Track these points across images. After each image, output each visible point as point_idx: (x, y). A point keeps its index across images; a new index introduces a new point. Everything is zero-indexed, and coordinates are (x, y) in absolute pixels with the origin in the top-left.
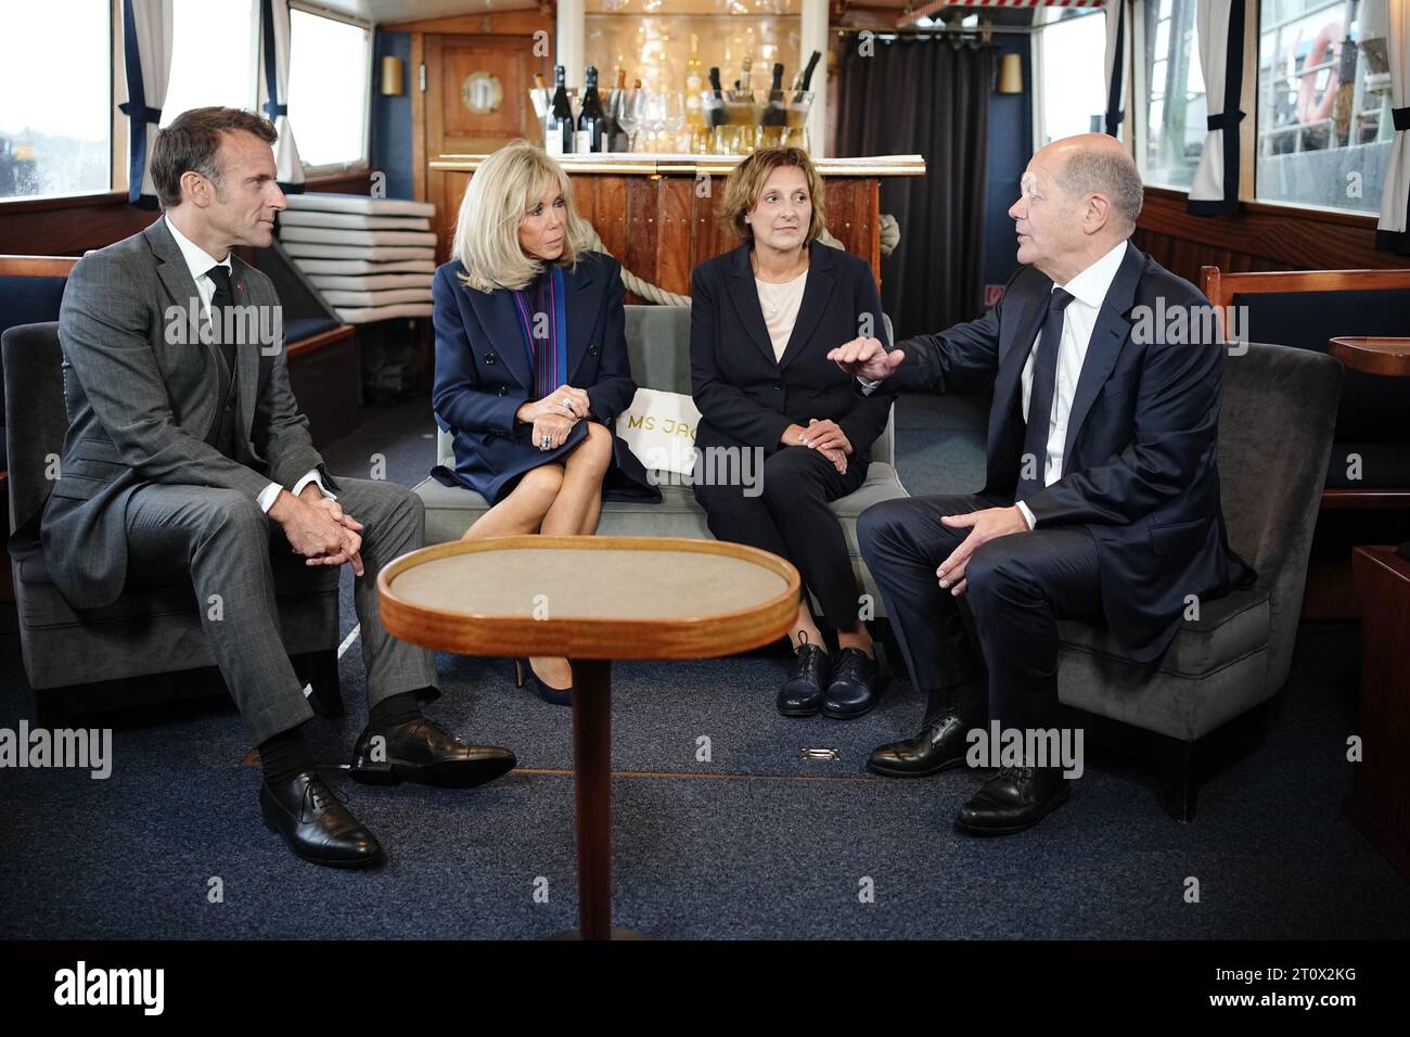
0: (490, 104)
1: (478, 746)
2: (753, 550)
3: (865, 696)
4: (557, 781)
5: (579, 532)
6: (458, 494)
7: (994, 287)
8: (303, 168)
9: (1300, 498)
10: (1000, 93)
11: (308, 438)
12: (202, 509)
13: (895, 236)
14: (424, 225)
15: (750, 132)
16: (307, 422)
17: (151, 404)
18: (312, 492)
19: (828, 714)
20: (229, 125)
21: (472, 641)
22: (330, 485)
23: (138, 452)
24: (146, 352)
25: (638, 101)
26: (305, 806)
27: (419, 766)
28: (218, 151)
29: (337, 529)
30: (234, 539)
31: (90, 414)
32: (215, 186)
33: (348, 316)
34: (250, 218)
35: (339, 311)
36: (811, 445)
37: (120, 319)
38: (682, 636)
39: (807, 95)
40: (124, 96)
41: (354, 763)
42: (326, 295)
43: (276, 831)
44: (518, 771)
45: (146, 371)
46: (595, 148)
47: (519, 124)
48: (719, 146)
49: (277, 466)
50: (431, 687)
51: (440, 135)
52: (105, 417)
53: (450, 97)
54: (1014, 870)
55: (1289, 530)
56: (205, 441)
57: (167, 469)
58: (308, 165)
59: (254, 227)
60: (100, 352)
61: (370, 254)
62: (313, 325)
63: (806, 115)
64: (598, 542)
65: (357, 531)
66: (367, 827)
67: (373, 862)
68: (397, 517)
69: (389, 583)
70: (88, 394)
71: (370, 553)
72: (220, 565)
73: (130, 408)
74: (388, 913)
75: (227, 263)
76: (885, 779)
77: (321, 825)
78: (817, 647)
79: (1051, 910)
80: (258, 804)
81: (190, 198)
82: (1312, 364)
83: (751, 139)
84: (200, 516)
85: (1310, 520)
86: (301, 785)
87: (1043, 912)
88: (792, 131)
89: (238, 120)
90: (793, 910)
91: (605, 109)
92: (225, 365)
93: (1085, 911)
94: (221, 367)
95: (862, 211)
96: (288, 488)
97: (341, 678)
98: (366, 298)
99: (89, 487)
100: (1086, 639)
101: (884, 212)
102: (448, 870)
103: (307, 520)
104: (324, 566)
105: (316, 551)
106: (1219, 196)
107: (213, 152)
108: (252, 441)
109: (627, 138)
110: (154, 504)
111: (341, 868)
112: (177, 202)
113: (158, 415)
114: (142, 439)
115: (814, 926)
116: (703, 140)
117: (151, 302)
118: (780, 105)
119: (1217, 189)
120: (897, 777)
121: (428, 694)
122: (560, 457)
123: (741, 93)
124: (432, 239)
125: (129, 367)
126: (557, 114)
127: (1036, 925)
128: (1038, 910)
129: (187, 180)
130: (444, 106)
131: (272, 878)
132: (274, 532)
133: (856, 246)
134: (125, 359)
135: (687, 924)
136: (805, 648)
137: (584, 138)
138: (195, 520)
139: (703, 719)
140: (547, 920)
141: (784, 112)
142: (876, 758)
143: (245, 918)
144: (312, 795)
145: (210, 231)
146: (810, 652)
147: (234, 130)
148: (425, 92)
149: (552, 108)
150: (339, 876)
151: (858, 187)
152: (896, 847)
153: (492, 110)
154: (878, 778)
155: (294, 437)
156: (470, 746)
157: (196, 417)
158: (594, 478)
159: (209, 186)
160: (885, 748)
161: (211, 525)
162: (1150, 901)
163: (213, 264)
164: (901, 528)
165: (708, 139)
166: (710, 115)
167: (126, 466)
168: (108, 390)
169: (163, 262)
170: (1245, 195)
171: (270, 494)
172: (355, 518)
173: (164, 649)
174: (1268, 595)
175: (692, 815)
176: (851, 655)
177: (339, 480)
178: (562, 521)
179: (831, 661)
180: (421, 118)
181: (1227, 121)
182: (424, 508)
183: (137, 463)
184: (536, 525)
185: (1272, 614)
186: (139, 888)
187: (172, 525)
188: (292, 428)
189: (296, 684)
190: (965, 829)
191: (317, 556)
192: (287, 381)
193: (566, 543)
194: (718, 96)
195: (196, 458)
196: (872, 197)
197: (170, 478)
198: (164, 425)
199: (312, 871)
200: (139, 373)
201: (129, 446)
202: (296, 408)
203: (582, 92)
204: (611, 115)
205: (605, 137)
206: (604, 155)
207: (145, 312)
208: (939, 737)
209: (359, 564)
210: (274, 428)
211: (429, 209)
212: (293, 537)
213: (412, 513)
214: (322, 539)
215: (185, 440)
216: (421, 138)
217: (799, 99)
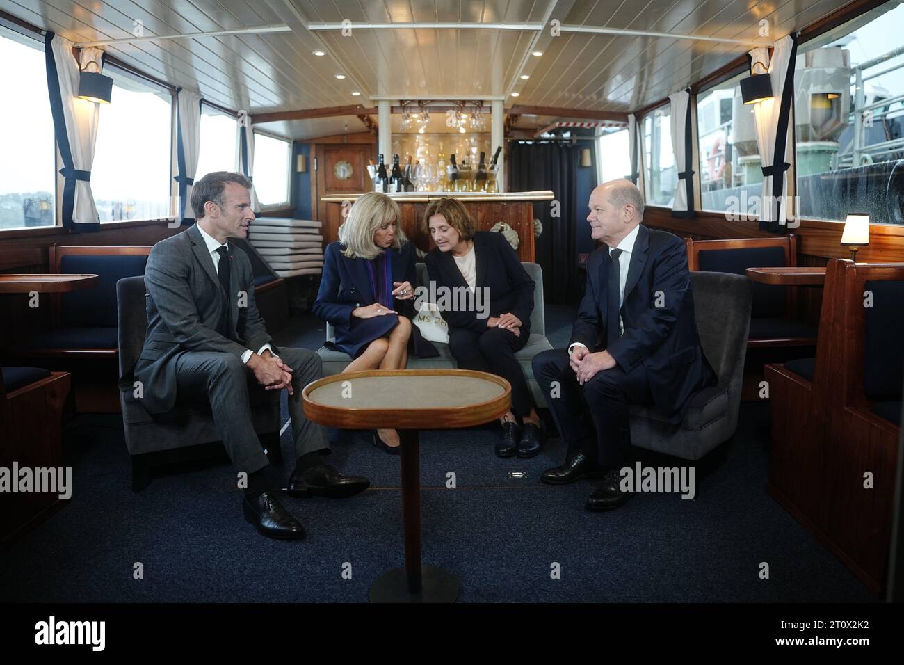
0: (346, 176)
1: (350, 477)
2: (490, 374)
3: (537, 446)
4: (390, 493)
5: (398, 368)
6: (337, 354)
7: (583, 255)
8: (260, 206)
9: (737, 343)
10: (582, 167)
11: (264, 328)
12: (215, 362)
13: (541, 230)
14: (317, 231)
15: (471, 183)
16: (264, 321)
17: (189, 313)
18: (267, 353)
19: (520, 456)
20: (229, 180)
21: (350, 422)
22: (276, 351)
23: (182, 336)
24: (186, 288)
25: (418, 170)
26: (266, 510)
27: (322, 487)
28: (223, 192)
29: (281, 372)
30: (230, 377)
31: (159, 318)
32: (221, 208)
33: (281, 274)
34: (237, 224)
35: (277, 272)
36: (503, 327)
37: (175, 272)
38: (456, 416)
39: (496, 167)
40: (177, 173)
41: (289, 487)
42: (271, 264)
43: (251, 523)
44: (370, 489)
45: (186, 297)
46: (399, 190)
47: (361, 184)
48: (456, 189)
49: (250, 342)
50: (327, 449)
51: (324, 190)
52: (167, 320)
53: (328, 172)
54: (616, 528)
55: (734, 359)
56: (216, 330)
57: (197, 344)
58: (262, 205)
59: (238, 228)
60: (164, 288)
61: (292, 245)
62: (265, 279)
63: (496, 175)
64: (409, 372)
65: (290, 373)
66: (297, 519)
67: (300, 537)
68: (308, 366)
69: (308, 395)
70: (158, 309)
71: (297, 383)
72: (223, 390)
73: (178, 315)
74: (308, 562)
75: (226, 245)
76: (550, 486)
77: (273, 519)
78: (513, 423)
79: (635, 546)
80: (242, 509)
81: (209, 214)
82: (739, 280)
83: (471, 186)
84: (213, 366)
85: (743, 353)
86: (263, 498)
87: (632, 548)
88: (490, 182)
89: (232, 177)
90: (510, 552)
91: (402, 174)
92: (225, 294)
93: (652, 546)
94: (223, 296)
95: (525, 217)
96: (256, 352)
97: (282, 446)
98: (290, 266)
99: (158, 354)
100: (644, 413)
101: (535, 218)
102: (338, 539)
103: (265, 368)
104: (274, 389)
105: (269, 382)
106: (686, 209)
107: (221, 192)
108: (237, 331)
109: (413, 187)
110: (190, 360)
111: (283, 540)
112: (203, 216)
113: (192, 318)
114: (183, 330)
115: (521, 560)
116: (449, 187)
117: (189, 264)
118: (484, 171)
119: (684, 206)
120: (556, 484)
121: (325, 452)
122: (386, 334)
123: (465, 166)
124: (320, 238)
125: (179, 295)
126: (380, 176)
127: (629, 554)
128: (630, 547)
129: (207, 205)
130: (325, 176)
131: (249, 546)
132: (249, 373)
133: (523, 233)
134: (176, 291)
135: (458, 562)
136: (507, 424)
137: (394, 186)
138: (211, 368)
139: (460, 460)
140: (388, 563)
141: (486, 174)
142: (545, 476)
143: (237, 566)
144: (268, 504)
145: (218, 230)
146: (510, 426)
147: (231, 182)
148: (316, 171)
149: (378, 174)
150: (283, 544)
151: (523, 206)
152: (558, 519)
153: (348, 178)
154: (546, 485)
155: (257, 328)
156: (346, 477)
157: (210, 320)
158: (403, 343)
159: (218, 208)
160: (549, 471)
161: (219, 370)
162: (682, 539)
163: (219, 245)
164: (553, 363)
165: (451, 186)
166: (451, 176)
167: (177, 343)
168: (169, 307)
169: (195, 245)
170: (697, 208)
171: (247, 355)
172: (289, 366)
173: (195, 433)
174: (726, 389)
175: (457, 507)
176: (529, 426)
177: (280, 348)
178: (390, 363)
179: (520, 430)
180: (315, 182)
181: (687, 175)
182: (322, 362)
183: (182, 341)
184: (377, 365)
185: (729, 398)
186: (183, 553)
187: (199, 371)
188: (256, 324)
189: (260, 447)
190: (591, 508)
191: (270, 385)
192: (254, 302)
193: (394, 374)
194: (455, 167)
195: (211, 338)
196: (530, 211)
197: (198, 348)
198: (195, 323)
199: (269, 542)
200: (182, 297)
201: (178, 333)
202: (259, 314)
203: (391, 167)
204: (405, 177)
205: (403, 186)
206: (403, 193)
207: (186, 269)
208: (575, 464)
209: (291, 389)
210: (247, 325)
211: (319, 224)
212: (258, 376)
213: (315, 364)
214: (273, 376)
215: (205, 330)
216: (315, 191)
217: (492, 168)
